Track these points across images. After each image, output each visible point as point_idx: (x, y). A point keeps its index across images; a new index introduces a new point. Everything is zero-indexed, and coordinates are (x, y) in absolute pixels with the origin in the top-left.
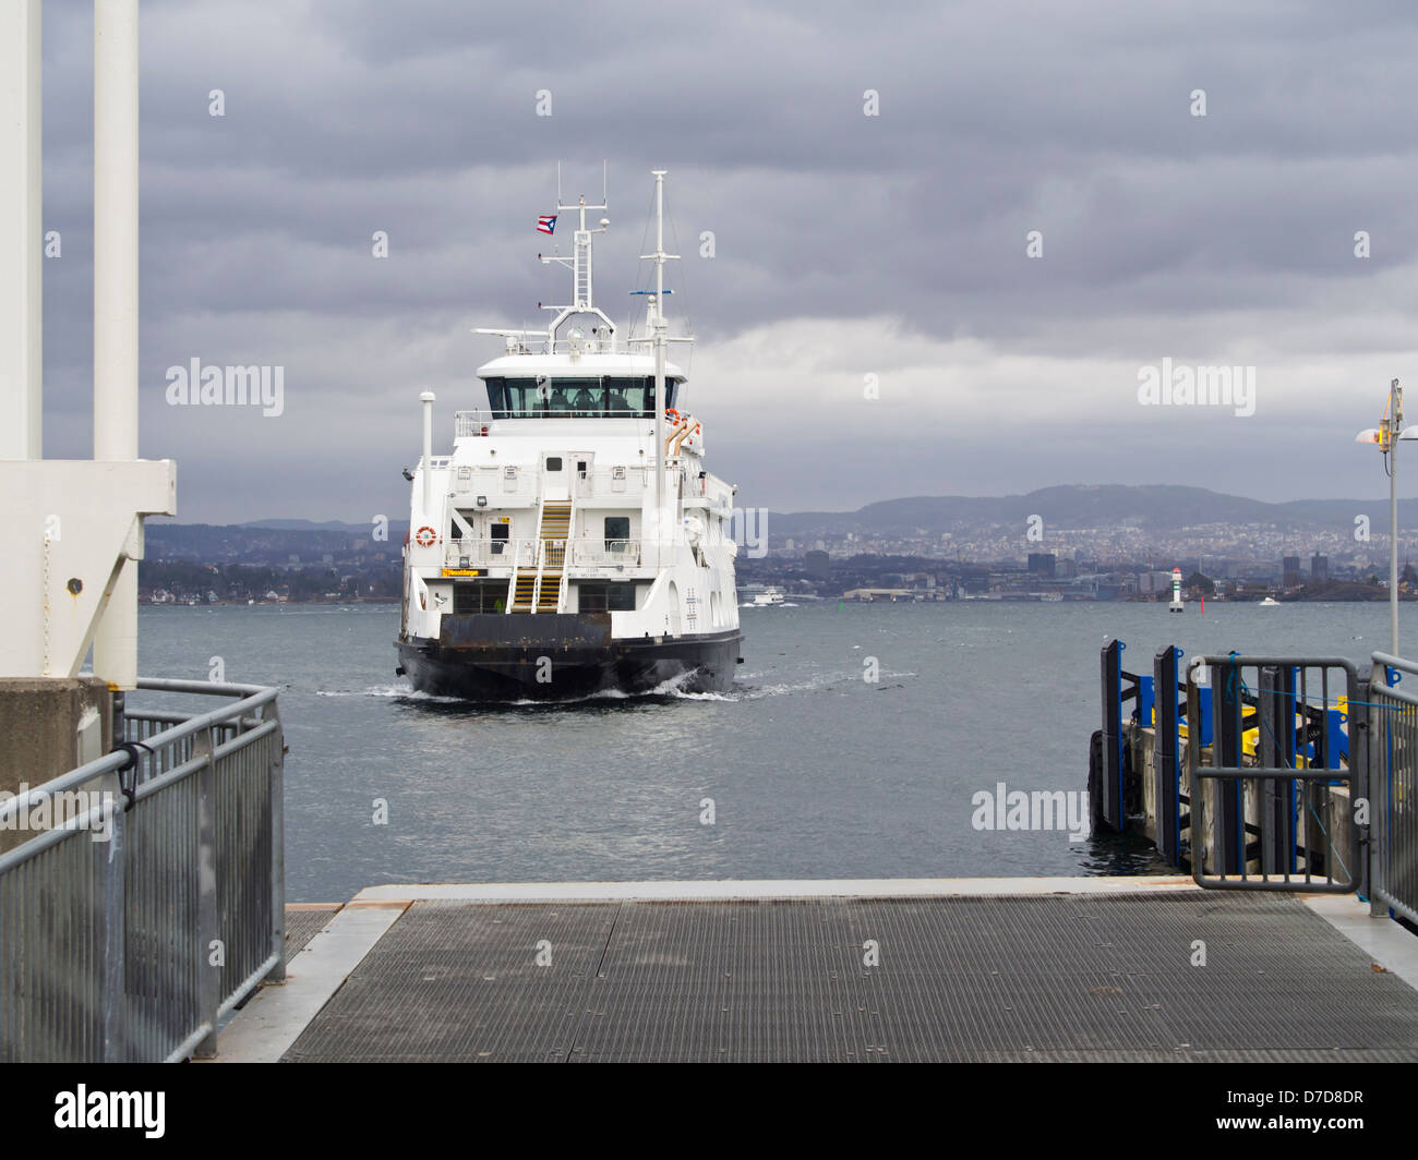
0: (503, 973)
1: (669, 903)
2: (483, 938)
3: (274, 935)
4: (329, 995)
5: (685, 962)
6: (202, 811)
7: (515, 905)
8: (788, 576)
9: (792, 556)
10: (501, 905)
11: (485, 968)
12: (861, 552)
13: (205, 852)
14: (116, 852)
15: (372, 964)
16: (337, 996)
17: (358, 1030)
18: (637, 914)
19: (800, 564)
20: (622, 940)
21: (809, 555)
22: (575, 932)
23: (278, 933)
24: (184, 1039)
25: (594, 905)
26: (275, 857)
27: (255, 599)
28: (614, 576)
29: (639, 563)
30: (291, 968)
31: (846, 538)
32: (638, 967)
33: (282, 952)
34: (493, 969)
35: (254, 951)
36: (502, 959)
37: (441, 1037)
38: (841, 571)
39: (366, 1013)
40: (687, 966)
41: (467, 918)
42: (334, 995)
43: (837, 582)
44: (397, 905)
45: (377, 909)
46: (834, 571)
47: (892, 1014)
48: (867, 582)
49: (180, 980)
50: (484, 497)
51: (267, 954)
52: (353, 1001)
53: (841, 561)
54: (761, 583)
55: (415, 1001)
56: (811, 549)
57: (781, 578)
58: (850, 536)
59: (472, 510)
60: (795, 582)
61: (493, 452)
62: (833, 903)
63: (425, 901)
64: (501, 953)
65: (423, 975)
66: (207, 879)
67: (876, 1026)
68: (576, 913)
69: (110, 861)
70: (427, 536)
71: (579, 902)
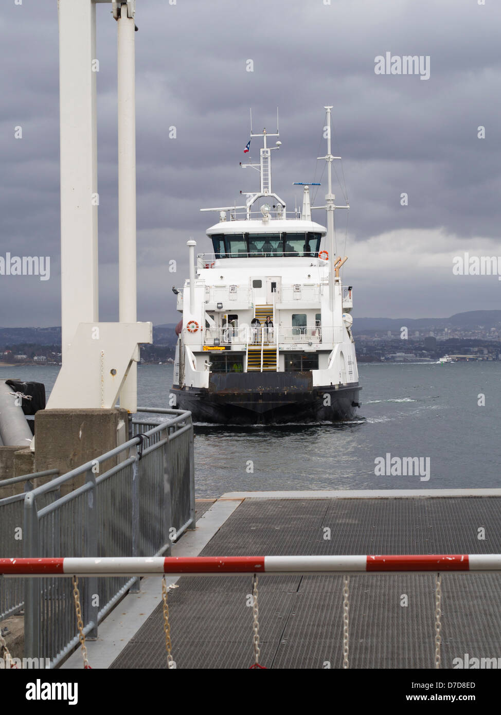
0: (283, 526)
1: (351, 499)
2: (275, 513)
3: (191, 511)
4: (213, 535)
5: (357, 522)
6: (164, 461)
7: (288, 500)
8: (416, 349)
9: (418, 340)
10: (282, 500)
11: (276, 524)
12: (451, 337)
13: (166, 477)
14: (135, 476)
15: (230, 523)
16: (217, 534)
17: (226, 547)
18: (338, 504)
19: (422, 343)
20: (332, 513)
21: (426, 339)
22: (312, 511)
23: (192, 510)
24: (159, 550)
25: (320, 500)
26: (191, 480)
27: (162, 362)
28: (307, 349)
29: (321, 341)
30: (198, 524)
31: (444, 331)
32: (338, 524)
33: (194, 517)
34: (279, 525)
35: (183, 516)
36: (282, 521)
37: (259, 550)
38: (442, 347)
39: (229, 541)
40: (358, 524)
41: (268, 505)
42: (215, 534)
43: (440, 352)
44: (239, 500)
45: (230, 501)
46: (439, 347)
47: (439, 541)
48: (455, 351)
49: (158, 526)
50: (221, 303)
51: (188, 519)
52: (223, 537)
53: (442, 341)
54: (403, 352)
55: (248, 537)
56: (427, 336)
57: (413, 350)
58: (446, 329)
59: (214, 311)
60: (419, 352)
61: (222, 277)
62: (420, 499)
63: (250, 498)
64: (282, 518)
65: (251, 527)
66: (167, 487)
67: (432, 546)
68: (312, 503)
69: (134, 479)
70: (193, 327)
71: (314, 498)
